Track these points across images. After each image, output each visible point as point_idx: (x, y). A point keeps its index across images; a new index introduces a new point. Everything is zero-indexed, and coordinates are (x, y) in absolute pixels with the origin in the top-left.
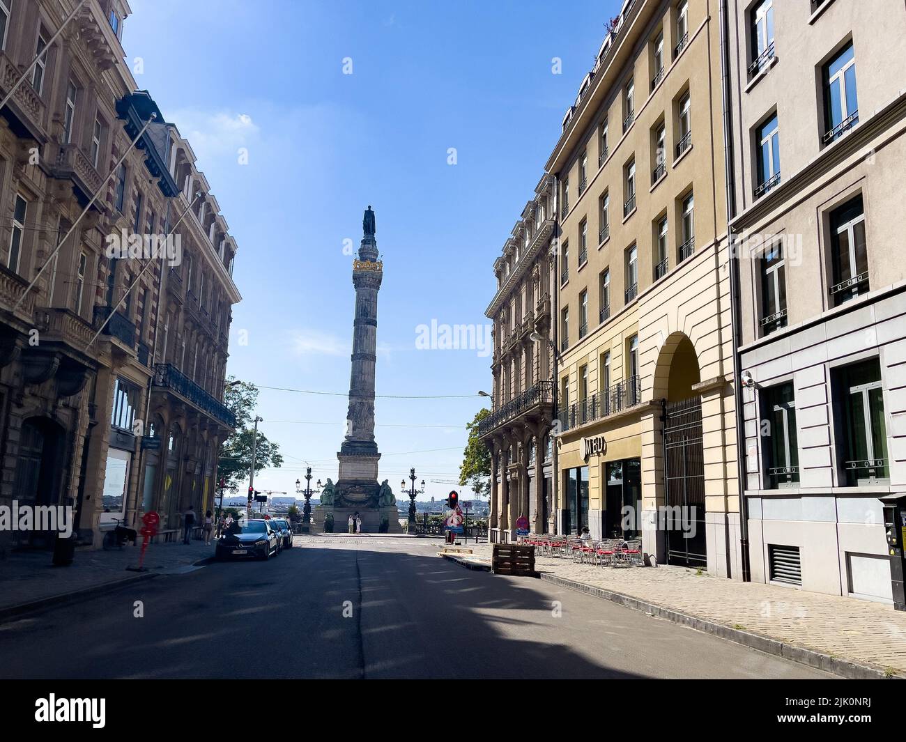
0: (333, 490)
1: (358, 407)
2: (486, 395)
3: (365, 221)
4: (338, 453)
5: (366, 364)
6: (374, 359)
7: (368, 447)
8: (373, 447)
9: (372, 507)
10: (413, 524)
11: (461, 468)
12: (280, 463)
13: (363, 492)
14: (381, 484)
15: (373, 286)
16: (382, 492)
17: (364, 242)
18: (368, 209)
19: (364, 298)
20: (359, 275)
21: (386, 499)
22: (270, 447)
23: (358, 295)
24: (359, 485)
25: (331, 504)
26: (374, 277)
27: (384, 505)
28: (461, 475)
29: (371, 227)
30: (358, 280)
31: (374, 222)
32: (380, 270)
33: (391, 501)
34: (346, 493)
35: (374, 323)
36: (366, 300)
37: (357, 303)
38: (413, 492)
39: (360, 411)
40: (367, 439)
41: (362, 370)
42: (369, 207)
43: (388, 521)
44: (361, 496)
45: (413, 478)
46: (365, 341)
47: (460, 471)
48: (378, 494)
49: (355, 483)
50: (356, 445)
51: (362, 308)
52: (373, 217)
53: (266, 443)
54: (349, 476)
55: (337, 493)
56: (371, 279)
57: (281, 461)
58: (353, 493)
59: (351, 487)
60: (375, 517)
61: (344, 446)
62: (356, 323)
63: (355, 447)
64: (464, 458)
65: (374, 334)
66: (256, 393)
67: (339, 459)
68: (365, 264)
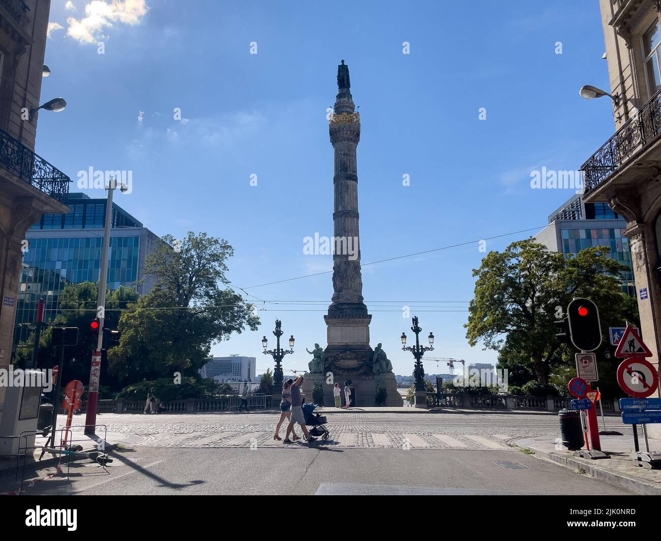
0: (322, 357)
1: (343, 267)
2: (599, 94)
3: (339, 76)
4: (325, 317)
5: (349, 222)
6: (356, 215)
7: (357, 309)
8: (362, 309)
9: (365, 374)
10: (422, 394)
11: (466, 326)
12: (257, 326)
13: (356, 358)
14: (374, 350)
15: (351, 139)
16: (375, 357)
17: (339, 96)
18: (341, 64)
19: (342, 153)
20: (335, 129)
21: (381, 365)
22: (245, 307)
23: (336, 151)
24: (350, 350)
25: (321, 373)
26: (352, 129)
27: (379, 373)
28: (468, 334)
29: (345, 82)
30: (336, 134)
31: (348, 76)
32: (358, 121)
33: (387, 367)
34: (336, 359)
35: (355, 179)
36: (344, 154)
37: (336, 158)
38: (418, 349)
39: (346, 270)
40: (356, 300)
41: (345, 228)
42: (343, 61)
43: (385, 390)
44: (353, 363)
45: (417, 330)
46: (346, 196)
47: (466, 330)
48: (371, 359)
49: (346, 349)
50: (344, 307)
51: (341, 163)
52: (347, 71)
53: (241, 304)
54: (339, 341)
55: (326, 360)
56: (349, 132)
57: (259, 323)
58: (344, 359)
59: (341, 352)
60: (369, 386)
61: (331, 309)
62: (336, 179)
63: (343, 309)
64: (469, 314)
65: (355, 190)
66: (230, 252)
67: (327, 323)
68: (341, 117)
